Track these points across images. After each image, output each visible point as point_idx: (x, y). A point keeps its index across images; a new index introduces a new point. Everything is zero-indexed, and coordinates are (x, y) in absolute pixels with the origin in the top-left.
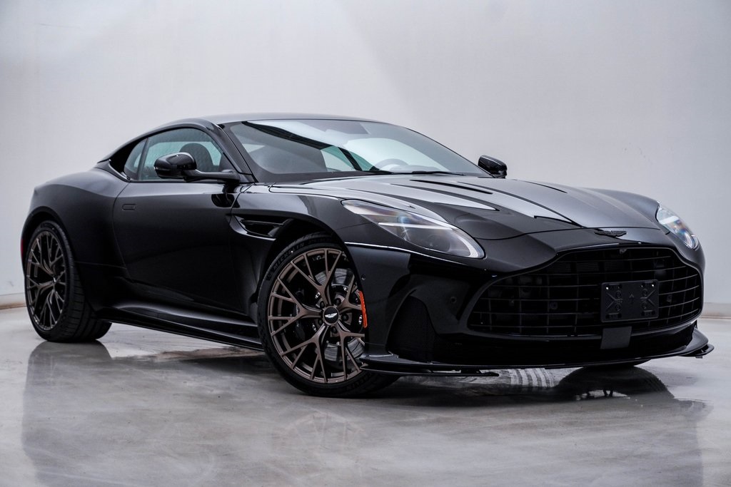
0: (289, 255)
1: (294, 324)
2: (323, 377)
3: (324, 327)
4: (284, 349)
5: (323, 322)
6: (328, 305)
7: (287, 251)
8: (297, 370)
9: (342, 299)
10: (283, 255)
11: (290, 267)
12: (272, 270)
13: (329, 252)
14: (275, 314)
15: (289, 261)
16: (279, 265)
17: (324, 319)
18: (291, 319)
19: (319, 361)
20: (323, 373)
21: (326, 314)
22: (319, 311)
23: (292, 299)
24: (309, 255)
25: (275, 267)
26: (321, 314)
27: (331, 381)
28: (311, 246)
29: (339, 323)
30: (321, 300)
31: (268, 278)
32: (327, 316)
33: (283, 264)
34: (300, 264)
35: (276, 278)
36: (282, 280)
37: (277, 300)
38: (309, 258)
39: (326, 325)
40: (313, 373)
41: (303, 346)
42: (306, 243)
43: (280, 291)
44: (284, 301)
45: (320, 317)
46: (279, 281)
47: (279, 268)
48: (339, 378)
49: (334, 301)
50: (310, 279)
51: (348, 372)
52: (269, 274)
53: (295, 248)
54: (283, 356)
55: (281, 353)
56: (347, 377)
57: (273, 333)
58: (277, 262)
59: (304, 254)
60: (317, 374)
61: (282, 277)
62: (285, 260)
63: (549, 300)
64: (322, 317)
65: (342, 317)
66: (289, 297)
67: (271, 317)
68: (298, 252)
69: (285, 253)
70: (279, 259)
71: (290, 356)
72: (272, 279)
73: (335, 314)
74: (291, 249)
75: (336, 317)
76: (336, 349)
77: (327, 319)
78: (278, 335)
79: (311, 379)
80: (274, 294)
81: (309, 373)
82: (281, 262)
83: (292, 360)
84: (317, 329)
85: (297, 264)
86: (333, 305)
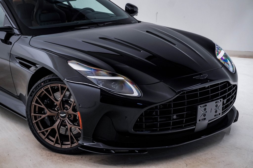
0: (41, 85)
1: (44, 118)
2: (59, 144)
3: (60, 120)
4: (40, 130)
5: (59, 118)
6: (62, 110)
7: (40, 83)
8: (47, 140)
9: (69, 107)
10: (38, 85)
11: (42, 91)
12: (33, 92)
13: (62, 86)
14: (35, 113)
15: (41, 88)
16: (36, 90)
17: (59, 116)
18: (43, 116)
19: (57, 137)
20: (59, 142)
21: (60, 114)
22: (57, 113)
23: (43, 106)
24: (51, 86)
25: (34, 91)
26: (58, 114)
27: (64, 147)
28: (52, 82)
29: (67, 119)
30: (57, 107)
31: (31, 95)
32: (61, 115)
33: (38, 89)
34: (47, 90)
35: (35, 96)
36: (37, 97)
37: (35, 106)
38: (51, 87)
39: (60, 119)
40: (54, 142)
41: (49, 129)
42: (50, 80)
43: (37, 102)
44: (39, 107)
45: (57, 115)
46: (36, 97)
47: (36, 91)
48: (67, 146)
49: (64, 108)
50: (52, 98)
51: (72, 143)
52: (31, 93)
53: (44, 82)
54: (39, 133)
55: (39, 131)
56: (71, 146)
57: (34, 122)
58: (35, 88)
59: (49, 86)
60: (57, 142)
61: (38, 95)
62: (40, 88)
63: (172, 115)
64: (58, 115)
65: (68, 116)
66: (42, 105)
67: (32, 114)
68: (46, 84)
69: (39, 84)
70: (36, 87)
71: (43, 133)
72: (33, 96)
73: (65, 115)
74: (42, 82)
75: (65, 116)
76: (65, 129)
77: (61, 116)
78: (37, 123)
79: (54, 145)
80: (34, 103)
81: (53, 141)
82: (37, 88)
83: (44, 135)
84: (56, 121)
85: (45, 90)
86: (64, 110)
